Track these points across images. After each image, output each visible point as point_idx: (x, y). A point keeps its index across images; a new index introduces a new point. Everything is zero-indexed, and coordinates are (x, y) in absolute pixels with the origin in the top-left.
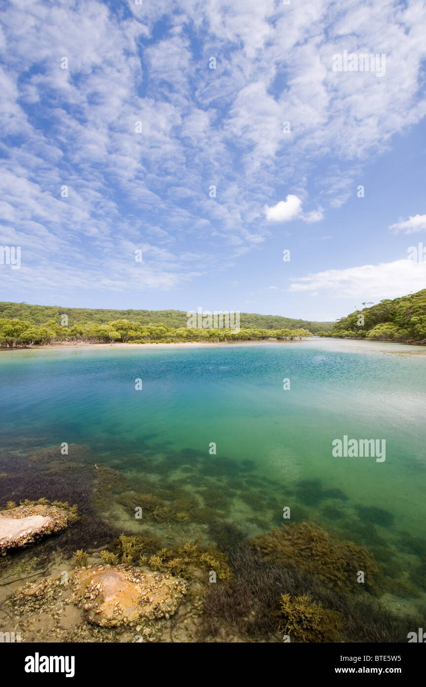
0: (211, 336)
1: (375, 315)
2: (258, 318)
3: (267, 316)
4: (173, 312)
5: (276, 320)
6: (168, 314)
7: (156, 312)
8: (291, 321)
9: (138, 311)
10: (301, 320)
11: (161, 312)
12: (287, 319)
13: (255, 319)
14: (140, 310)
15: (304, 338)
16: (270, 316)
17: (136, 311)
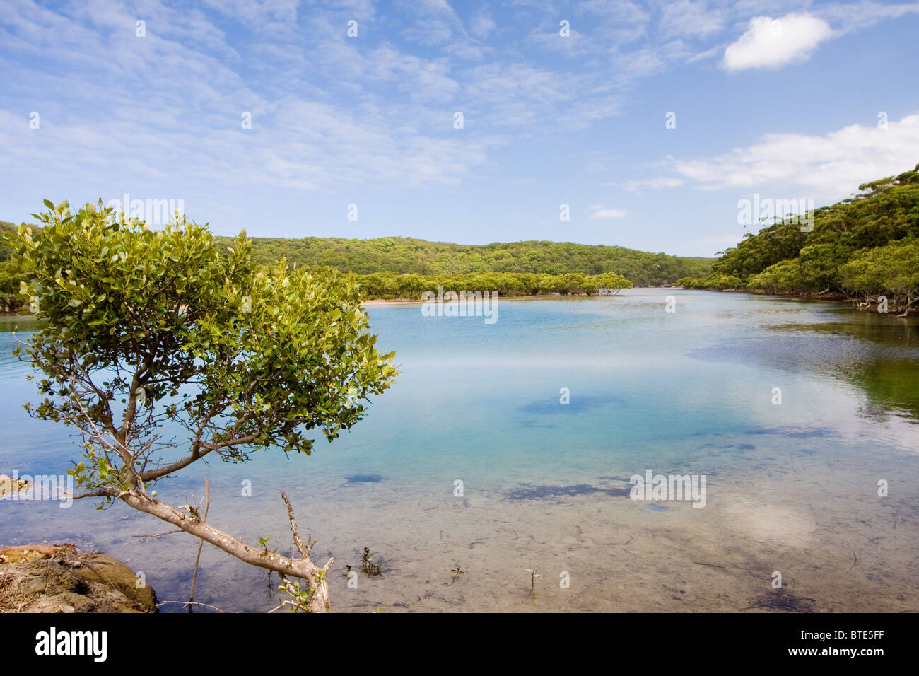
0: (402, 288)
1: (775, 243)
2: (571, 252)
3: (592, 248)
4: (399, 240)
5: (609, 256)
6: (387, 246)
7: (363, 242)
8: (641, 256)
9: (325, 240)
10: (663, 254)
11: (373, 241)
12: (634, 252)
13: (566, 254)
14: (331, 239)
15: (614, 291)
16: (601, 246)
17: (321, 240)
